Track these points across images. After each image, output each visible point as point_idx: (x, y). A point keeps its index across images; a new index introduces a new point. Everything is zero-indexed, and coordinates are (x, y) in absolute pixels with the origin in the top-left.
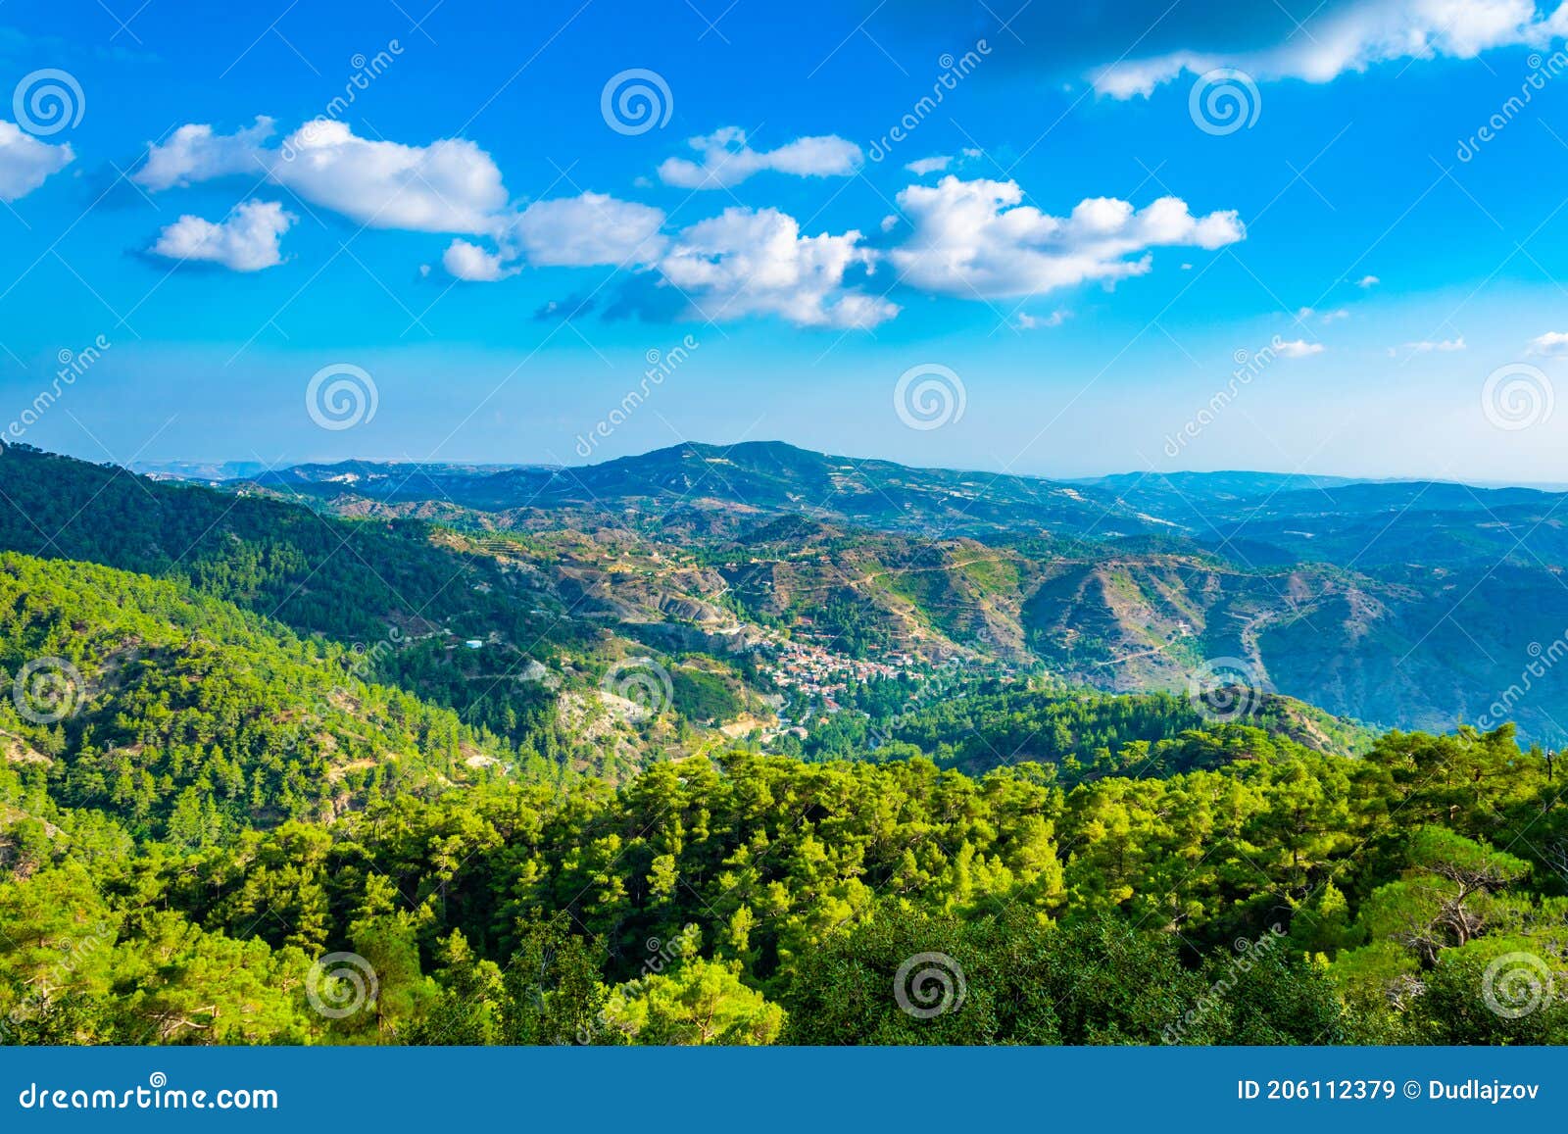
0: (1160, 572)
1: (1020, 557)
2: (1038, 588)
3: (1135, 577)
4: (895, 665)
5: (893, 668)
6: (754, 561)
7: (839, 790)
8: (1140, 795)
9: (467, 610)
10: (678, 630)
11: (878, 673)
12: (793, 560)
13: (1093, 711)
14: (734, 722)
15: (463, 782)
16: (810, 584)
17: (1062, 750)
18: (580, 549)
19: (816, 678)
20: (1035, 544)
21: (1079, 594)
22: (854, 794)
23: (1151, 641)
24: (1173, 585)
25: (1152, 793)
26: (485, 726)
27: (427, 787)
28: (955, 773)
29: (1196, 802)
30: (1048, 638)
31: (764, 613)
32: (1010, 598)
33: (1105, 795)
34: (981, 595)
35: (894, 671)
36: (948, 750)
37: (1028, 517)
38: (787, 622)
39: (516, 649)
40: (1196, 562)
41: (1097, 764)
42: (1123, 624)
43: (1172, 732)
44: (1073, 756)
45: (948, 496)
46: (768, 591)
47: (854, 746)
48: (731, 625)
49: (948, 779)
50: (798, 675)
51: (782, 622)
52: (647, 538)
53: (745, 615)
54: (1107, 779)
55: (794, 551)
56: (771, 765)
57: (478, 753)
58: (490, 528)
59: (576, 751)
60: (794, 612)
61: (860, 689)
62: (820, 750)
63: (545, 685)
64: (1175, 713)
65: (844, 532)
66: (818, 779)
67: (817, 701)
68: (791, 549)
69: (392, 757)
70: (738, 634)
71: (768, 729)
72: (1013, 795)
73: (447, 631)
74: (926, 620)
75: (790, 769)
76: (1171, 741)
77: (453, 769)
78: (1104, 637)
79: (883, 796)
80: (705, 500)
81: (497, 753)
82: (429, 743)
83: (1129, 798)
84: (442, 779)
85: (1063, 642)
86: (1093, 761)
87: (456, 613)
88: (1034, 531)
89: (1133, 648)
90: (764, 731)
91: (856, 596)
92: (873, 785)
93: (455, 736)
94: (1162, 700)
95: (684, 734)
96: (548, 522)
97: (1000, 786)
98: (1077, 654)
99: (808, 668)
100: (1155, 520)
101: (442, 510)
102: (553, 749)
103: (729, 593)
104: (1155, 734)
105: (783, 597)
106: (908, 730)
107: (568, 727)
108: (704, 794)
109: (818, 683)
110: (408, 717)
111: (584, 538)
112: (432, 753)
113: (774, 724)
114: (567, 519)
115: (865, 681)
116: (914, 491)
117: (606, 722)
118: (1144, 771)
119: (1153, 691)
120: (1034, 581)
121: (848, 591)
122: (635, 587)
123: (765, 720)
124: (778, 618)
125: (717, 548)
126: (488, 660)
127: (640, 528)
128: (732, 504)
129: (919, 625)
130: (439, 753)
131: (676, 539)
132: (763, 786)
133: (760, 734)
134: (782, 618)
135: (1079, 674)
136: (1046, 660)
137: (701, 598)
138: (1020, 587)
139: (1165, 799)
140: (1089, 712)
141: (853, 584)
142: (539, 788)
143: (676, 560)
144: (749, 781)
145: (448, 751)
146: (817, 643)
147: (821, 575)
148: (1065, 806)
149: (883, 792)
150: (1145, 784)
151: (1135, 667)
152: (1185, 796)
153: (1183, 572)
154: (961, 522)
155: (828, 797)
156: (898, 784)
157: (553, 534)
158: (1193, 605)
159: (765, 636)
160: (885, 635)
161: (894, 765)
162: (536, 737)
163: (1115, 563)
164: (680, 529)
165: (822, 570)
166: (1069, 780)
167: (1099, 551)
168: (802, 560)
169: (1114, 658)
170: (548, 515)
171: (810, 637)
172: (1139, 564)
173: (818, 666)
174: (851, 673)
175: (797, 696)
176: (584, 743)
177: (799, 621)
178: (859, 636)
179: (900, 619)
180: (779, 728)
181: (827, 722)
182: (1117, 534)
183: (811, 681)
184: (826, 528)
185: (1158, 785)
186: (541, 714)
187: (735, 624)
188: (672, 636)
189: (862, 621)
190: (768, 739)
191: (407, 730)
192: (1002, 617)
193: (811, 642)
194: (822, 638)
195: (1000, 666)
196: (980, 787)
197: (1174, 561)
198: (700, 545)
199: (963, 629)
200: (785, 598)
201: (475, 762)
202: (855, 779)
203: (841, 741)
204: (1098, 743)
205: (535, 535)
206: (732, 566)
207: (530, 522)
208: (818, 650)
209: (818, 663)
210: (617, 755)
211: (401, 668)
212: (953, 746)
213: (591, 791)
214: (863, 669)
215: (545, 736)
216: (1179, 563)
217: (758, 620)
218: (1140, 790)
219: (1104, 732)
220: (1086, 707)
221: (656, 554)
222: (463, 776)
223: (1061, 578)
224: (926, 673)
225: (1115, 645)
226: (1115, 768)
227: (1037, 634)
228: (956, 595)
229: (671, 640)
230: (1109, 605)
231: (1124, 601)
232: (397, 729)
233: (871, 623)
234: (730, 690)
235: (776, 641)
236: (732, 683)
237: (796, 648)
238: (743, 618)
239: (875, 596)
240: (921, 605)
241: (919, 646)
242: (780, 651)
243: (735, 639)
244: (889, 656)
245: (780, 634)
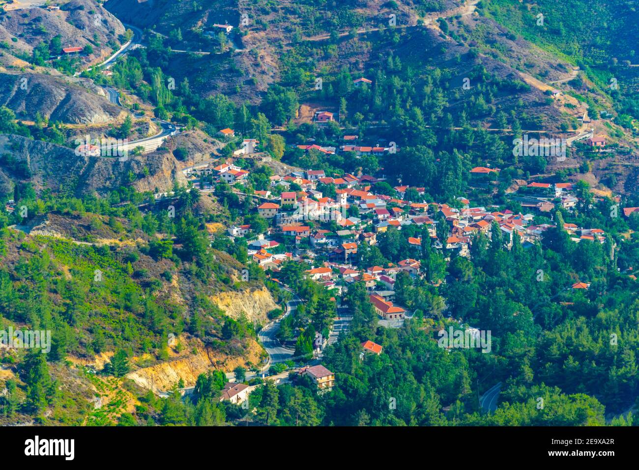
4: (536, 210)
5: (529, 217)
14: (159, 359)
19: (350, 248)
31: (221, 101)
35: (533, 224)
38: (274, 118)
46: (226, 46)
47: (445, 403)
48: (142, 131)
50: (307, 243)
51: (262, 117)
53: (174, 106)
60: (292, 95)
61: (454, 273)
67: (355, 301)
71: (239, 373)
90: (231, 377)
95: (42, 392)
103: (135, 54)
106: (572, 362)
109: (355, 260)
113: (255, 360)
115: (464, 252)
124: (253, 111)
129: (591, 114)
133: (223, 384)
134: (263, 108)
137: (68, 68)
146: (348, 166)
159: (224, 154)
160: (509, 141)
171: (332, 150)
173: (355, 221)
174: (433, 233)
175: (303, 293)
177: (305, 114)
179: (545, 102)
180: (266, 368)
181: (378, 350)
183: (338, 257)
187: (153, 128)
189: (452, 110)
190: (239, 397)
193: (335, 164)
194: (360, 152)
200: (269, 60)
203: (415, 394)
214: (462, 224)
217: (206, 116)
233: (477, 115)
234: (146, 285)
235: (249, 164)
236: (150, 268)
237: (298, 181)
238: (169, 115)
239: (483, 50)
240: (595, 67)
241: (591, 165)
242: (261, 185)
243: (152, 164)
244: (520, 191)
245: (257, 150)
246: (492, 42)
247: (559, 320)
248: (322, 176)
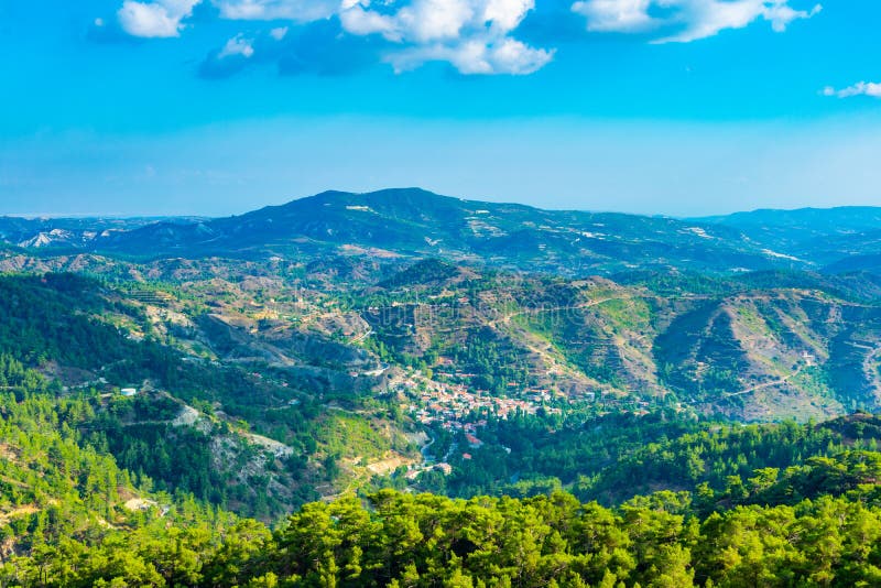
0: (784, 305)
1: (651, 294)
2: (669, 323)
3: (761, 310)
4: (534, 401)
5: (531, 403)
6: (395, 304)
7: (485, 525)
8: (771, 522)
9: (121, 359)
10: (324, 372)
11: (518, 408)
12: (433, 303)
13: (724, 440)
14: (380, 460)
15: (123, 524)
16: (450, 326)
17: (695, 478)
18: (227, 297)
19: (459, 415)
20: (666, 281)
21: (708, 328)
22: (500, 529)
23: (777, 371)
24: (797, 318)
25: (783, 519)
26: (141, 470)
27: (88, 531)
28: (595, 506)
29: (825, 528)
30: (680, 371)
31: (406, 354)
32: (642, 334)
33: (739, 523)
34: (615, 331)
35: (532, 406)
36: (586, 482)
37: (658, 255)
38: (428, 362)
39: (168, 395)
40: (819, 294)
41: (728, 491)
42: (751, 356)
43: (799, 458)
44: (706, 484)
45: (580, 236)
46: (410, 333)
48: (375, 366)
49: (589, 512)
50: (441, 413)
51: (424, 361)
52: (292, 285)
53: (388, 357)
54: (740, 507)
55: (433, 294)
56: (419, 503)
57: (136, 496)
58: (140, 279)
59: (229, 491)
60: (435, 353)
61: (500, 426)
62: (464, 485)
63: (198, 429)
64: (802, 439)
65: (481, 274)
66: (465, 515)
67: (460, 437)
68: (430, 291)
69: (54, 502)
70: (382, 375)
71: (413, 466)
72: (650, 525)
73: (102, 380)
74: (563, 357)
75: (437, 505)
76: (798, 467)
77: (113, 513)
78: (732, 368)
79: (527, 529)
80: (346, 247)
81: (154, 496)
82: (89, 488)
83: (761, 525)
84: (102, 522)
85: (694, 375)
86: (724, 488)
87: (109, 362)
88: (664, 268)
89: (760, 379)
90: (410, 468)
91: (495, 336)
92: (517, 519)
93: (113, 481)
94: (789, 428)
96: (195, 271)
97: (638, 517)
98: (707, 386)
99: (449, 406)
100: (778, 255)
101: (93, 263)
102: (209, 489)
103: (372, 336)
104: (782, 461)
105: (424, 338)
106: (548, 464)
107: (222, 469)
108: (355, 531)
109: (460, 421)
110: (68, 464)
111: (231, 286)
112: (92, 498)
113: (419, 462)
114: (214, 268)
115: (505, 418)
116: (547, 234)
117: (259, 463)
118: (774, 498)
119: (780, 419)
120: (665, 317)
121: (487, 330)
122: (281, 332)
123: (411, 457)
124: (420, 359)
125: (359, 293)
126: (142, 406)
127: (284, 275)
128: (373, 249)
129: (556, 362)
130: (98, 498)
131: (319, 286)
132: (411, 523)
133: (406, 470)
134: (424, 358)
135: (710, 405)
136: (678, 392)
137: (345, 341)
138: (652, 323)
139: (795, 525)
140: (720, 441)
141: (492, 324)
142: (198, 530)
143: (321, 305)
144: (399, 518)
145: (107, 494)
146: (458, 382)
147: (461, 316)
148: (701, 534)
149: (526, 526)
150: (776, 511)
151: (763, 396)
152: (813, 521)
153: (807, 305)
154: (595, 261)
155: (474, 532)
156: (541, 518)
157: (201, 284)
158: (817, 337)
159: (408, 376)
160: (523, 372)
161: (537, 500)
162: (191, 480)
163: (741, 297)
164: (323, 275)
165: (462, 311)
166: (703, 508)
167: (726, 287)
168: (442, 302)
169: (743, 388)
170: (195, 265)
171: (451, 376)
172: (765, 299)
173: (460, 404)
174: (492, 409)
175: (440, 433)
176: (236, 484)
177: (440, 361)
178: (498, 374)
179: (537, 357)
180: (423, 465)
181: (469, 457)
182: (743, 270)
183: (454, 419)
184: (464, 270)
185: (788, 512)
186: (195, 457)
187: (379, 366)
188: (319, 379)
189: (500, 360)
190: (413, 475)
191: (68, 476)
192: (634, 352)
193: (452, 381)
194: (463, 377)
195: (634, 400)
196: (620, 518)
197: (798, 294)
198: (343, 290)
199: (598, 365)
200: (426, 338)
201: (133, 505)
202: (500, 514)
204: (729, 470)
205: (183, 285)
206: (374, 309)
207: (178, 272)
208: (460, 388)
209: (459, 401)
210: (270, 494)
211: (59, 416)
212: (591, 477)
213: (247, 532)
214: (504, 406)
215: (200, 478)
216: (803, 296)
217: (401, 361)
218: (772, 517)
219: (735, 460)
220: (716, 436)
221: (301, 300)
222: (123, 519)
223: (690, 314)
224: (563, 407)
225: (744, 376)
226: (746, 494)
227: (669, 368)
228: (590, 332)
229: (318, 383)
230: (737, 338)
231: (751, 334)
232: (57, 475)
233: (510, 362)
234: (376, 429)
235: (418, 381)
236: (377, 423)
237: (438, 388)
238: (386, 360)
239: (513, 336)
240: (557, 343)
241: (556, 383)
242: (423, 389)
243: (379, 380)
244: (528, 393)
245: (422, 375)
246: (516, 333)
247: (543, 445)
248: (447, 386)
